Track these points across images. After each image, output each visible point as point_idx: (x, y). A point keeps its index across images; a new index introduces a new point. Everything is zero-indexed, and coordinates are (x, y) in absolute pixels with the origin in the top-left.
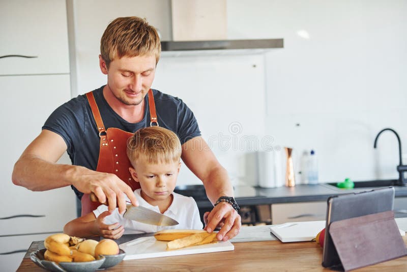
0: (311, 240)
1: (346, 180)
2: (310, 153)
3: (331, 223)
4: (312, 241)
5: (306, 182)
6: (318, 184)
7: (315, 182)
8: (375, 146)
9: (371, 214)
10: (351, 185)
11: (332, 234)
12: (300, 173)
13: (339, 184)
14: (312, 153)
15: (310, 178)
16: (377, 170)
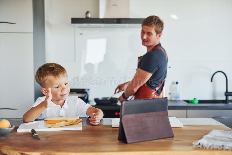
1: (195, 99)
2: (175, 83)
3: (123, 116)
5: (173, 99)
6: (180, 101)
7: (178, 99)
8: (212, 81)
10: (197, 102)
12: (170, 94)
13: (190, 101)
14: (177, 83)
15: (175, 97)
16: (214, 94)
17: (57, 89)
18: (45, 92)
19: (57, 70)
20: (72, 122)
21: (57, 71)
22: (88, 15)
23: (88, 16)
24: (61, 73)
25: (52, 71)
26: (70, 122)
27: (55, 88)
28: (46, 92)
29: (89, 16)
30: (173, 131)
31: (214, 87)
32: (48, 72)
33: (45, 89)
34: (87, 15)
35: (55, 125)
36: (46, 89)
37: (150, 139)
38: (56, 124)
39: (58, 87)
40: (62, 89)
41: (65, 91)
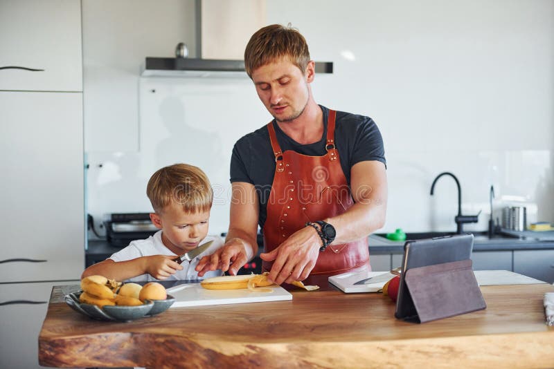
0: (376, 291)
1: (398, 231)
3: (406, 271)
4: (378, 292)
8: (432, 193)
9: (449, 261)
10: (402, 237)
11: (408, 283)
13: (388, 236)
16: (432, 221)
22: (182, 51)
23: (182, 54)
29: (185, 52)
31: (432, 205)
34: (180, 52)
37: (453, 314)
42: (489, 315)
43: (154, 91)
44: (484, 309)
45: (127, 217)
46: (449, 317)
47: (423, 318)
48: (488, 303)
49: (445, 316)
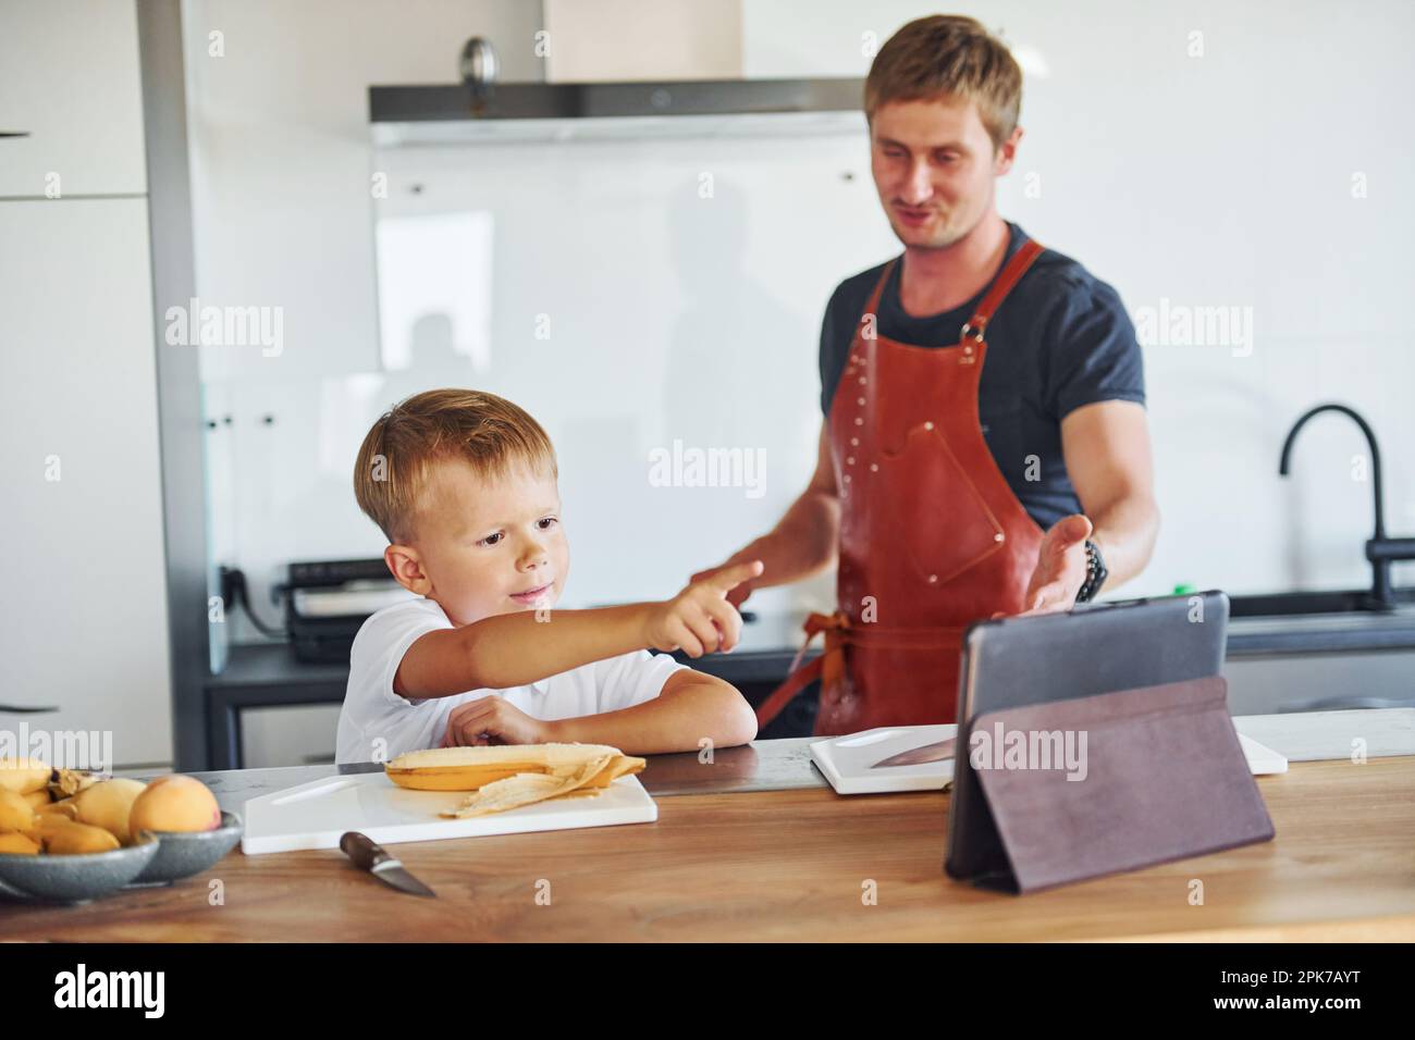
0: (940, 786)
1: (1179, 590)
3: (975, 718)
8: (1284, 469)
16: (1296, 559)
17: (489, 550)
18: (410, 572)
19: (492, 428)
20: (577, 776)
21: (497, 437)
23: (476, 71)
24: (515, 445)
25: (465, 431)
26: (566, 779)
27: (479, 543)
28: (417, 570)
29: (485, 67)
30: (1268, 803)
31: (1294, 506)
32: (436, 439)
33: (410, 553)
34: (472, 67)
35: (473, 797)
36: (419, 552)
37: (1147, 859)
38: (482, 789)
39: (492, 540)
40: (519, 554)
41: (541, 568)
42: (1281, 860)
43: (417, 190)
44: (1267, 838)
45: (335, 571)
46: (1133, 869)
47: (1026, 876)
48: (1279, 821)
49: (1113, 866)
